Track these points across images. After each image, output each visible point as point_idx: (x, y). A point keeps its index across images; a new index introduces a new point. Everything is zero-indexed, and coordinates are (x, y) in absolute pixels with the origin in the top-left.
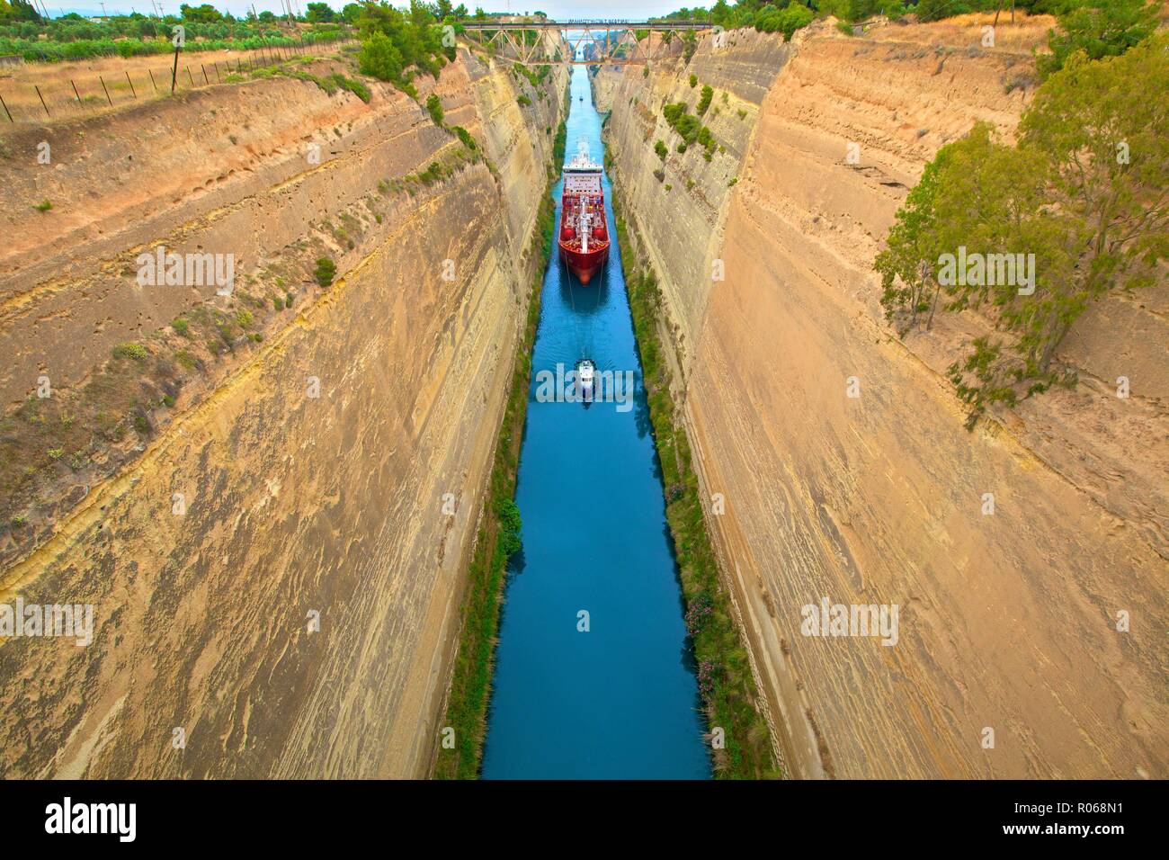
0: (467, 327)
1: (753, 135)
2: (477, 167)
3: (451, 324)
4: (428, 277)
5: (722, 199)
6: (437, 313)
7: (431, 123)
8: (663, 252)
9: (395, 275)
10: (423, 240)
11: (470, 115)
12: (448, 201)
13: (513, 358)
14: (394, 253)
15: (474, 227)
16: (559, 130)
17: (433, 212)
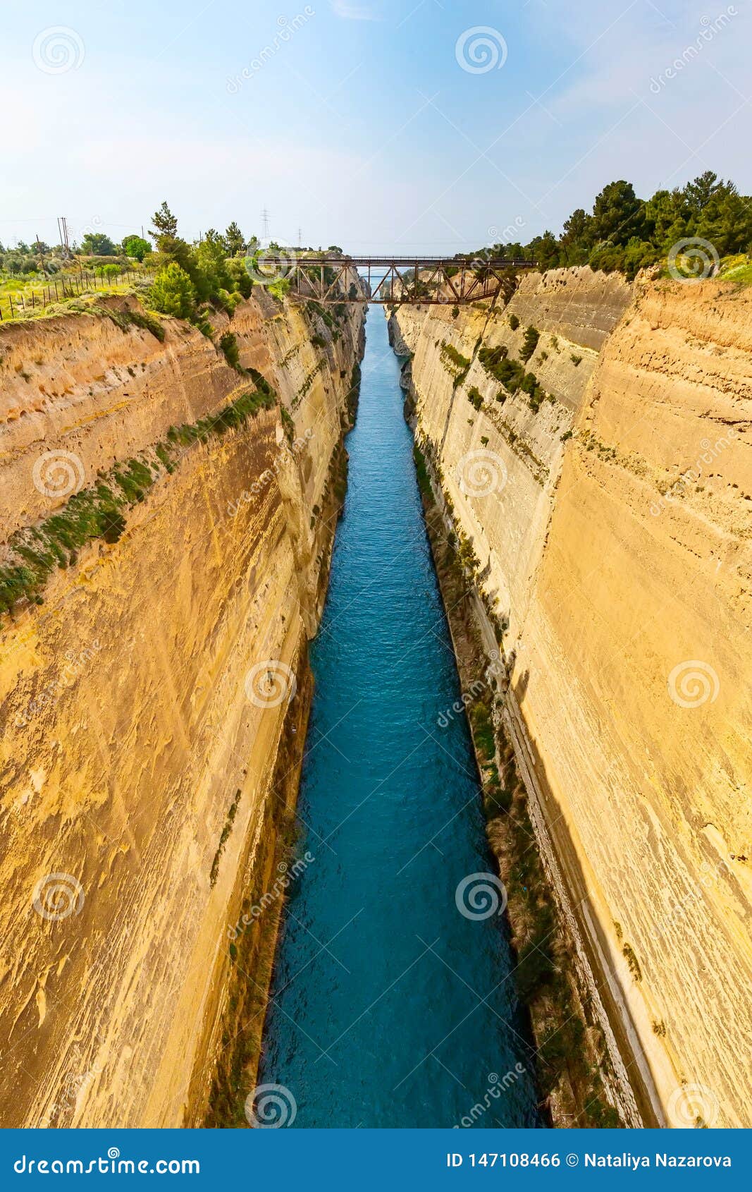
0: (254, 591)
1: (591, 382)
2: (270, 413)
3: (237, 590)
4: (216, 534)
5: (552, 454)
6: (223, 576)
7: (224, 364)
9: (182, 530)
10: (212, 492)
11: (261, 356)
12: (241, 449)
14: (182, 506)
17: (225, 462)
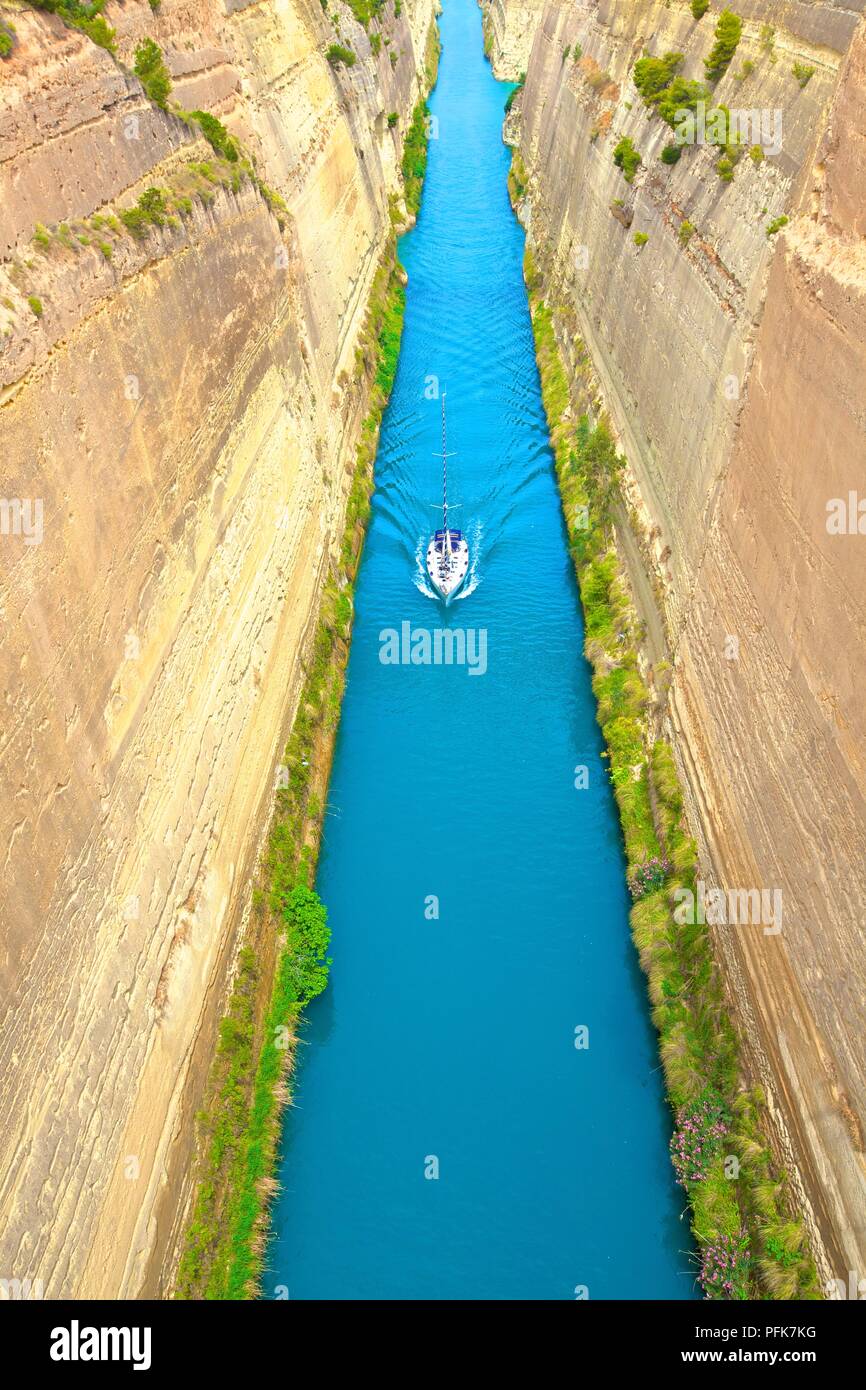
1: (824, 120)
2: (242, 199)
3: (188, 525)
5: (754, 262)
6: (159, 503)
7: (145, 104)
10: (128, 351)
11: (227, 87)
12: (181, 272)
13: (315, 595)
15: (236, 325)
16: (417, 119)
17: (150, 294)
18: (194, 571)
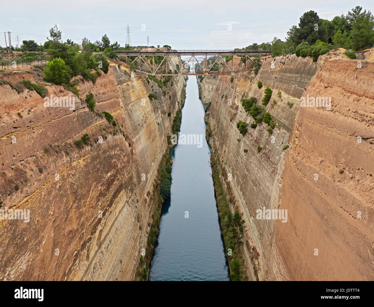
0: (100, 246)
1: (297, 117)
2: (116, 137)
3: (88, 244)
5: (280, 158)
6: (78, 236)
7: (87, 110)
8: (244, 194)
9: (48, 208)
10: (72, 185)
11: (115, 105)
12: (93, 159)
13: (134, 270)
14: (49, 193)
15: (111, 176)
16: (177, 114)
17: (82, 166)
18: (88, 261)
